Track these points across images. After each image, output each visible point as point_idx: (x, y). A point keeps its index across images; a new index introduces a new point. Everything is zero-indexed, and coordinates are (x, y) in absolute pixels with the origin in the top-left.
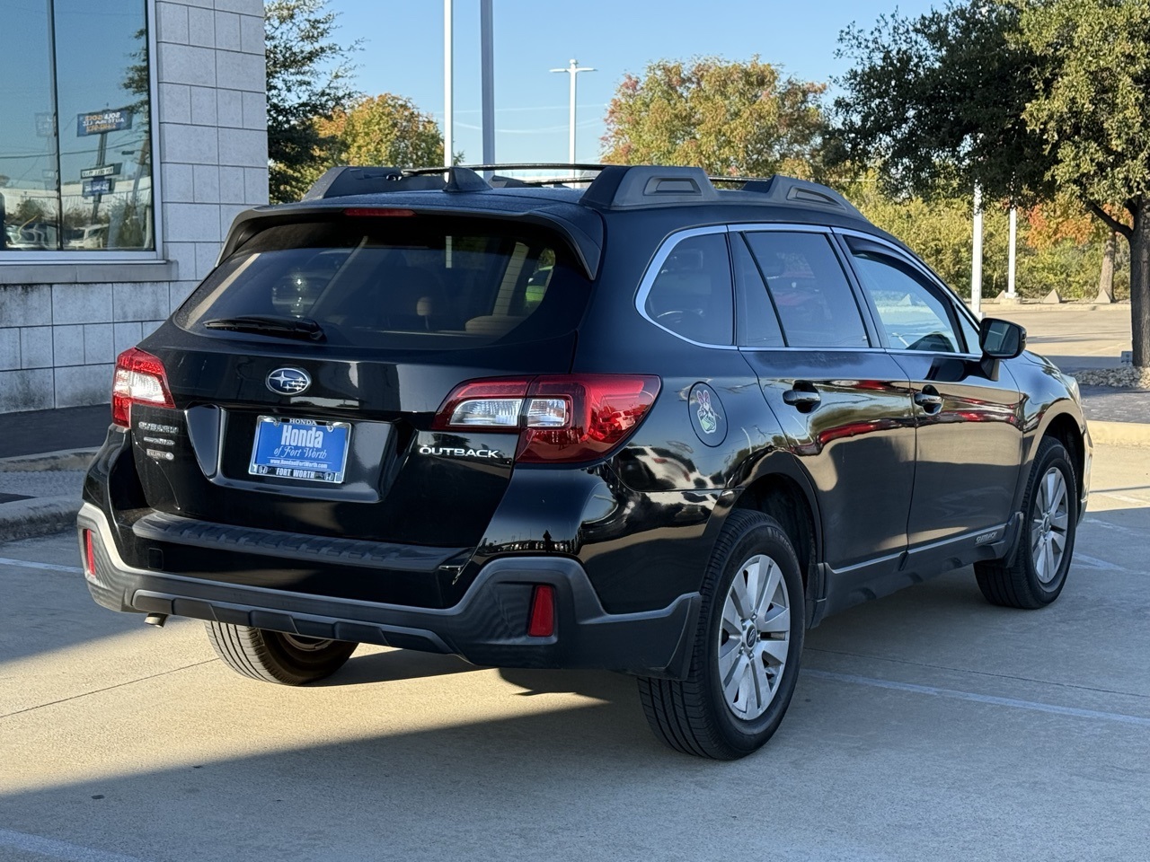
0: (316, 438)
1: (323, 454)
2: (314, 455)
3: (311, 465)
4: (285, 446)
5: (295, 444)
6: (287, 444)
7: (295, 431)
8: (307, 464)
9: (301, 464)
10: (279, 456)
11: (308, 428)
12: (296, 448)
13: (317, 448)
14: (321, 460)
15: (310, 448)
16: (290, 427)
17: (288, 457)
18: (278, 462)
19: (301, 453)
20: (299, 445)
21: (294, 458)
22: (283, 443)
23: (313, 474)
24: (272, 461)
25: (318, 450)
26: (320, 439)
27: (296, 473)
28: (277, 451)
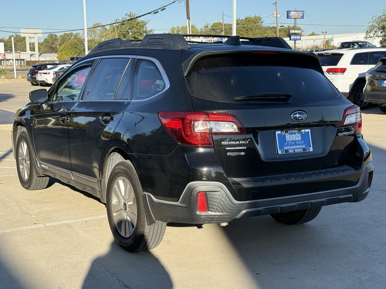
0: (298, 137)
1: (302, 142)
2: (299, 143)
3: (299, 147)
4: (288, 141)
5: (292, 140)
6: (289, 140)
7: (290, 135)
8: (298, 147)
9: (296, 147)
10: (287, 146)
11: (295, 134)
12: (293, 141)
13: (300, 140)
14: (302, 144)
15: (297, 141)
16: (288, 134)
17: (291, 145)
18: (287, 148)
19: (295, 143)
20: (293, 140)
21: (293, 145)
22: (287, 140)
23: (302, 150)
24: (285, 148)
25: (300, 141)
26: (300, 137)
27: (296, 151)
28: (286, 144)
